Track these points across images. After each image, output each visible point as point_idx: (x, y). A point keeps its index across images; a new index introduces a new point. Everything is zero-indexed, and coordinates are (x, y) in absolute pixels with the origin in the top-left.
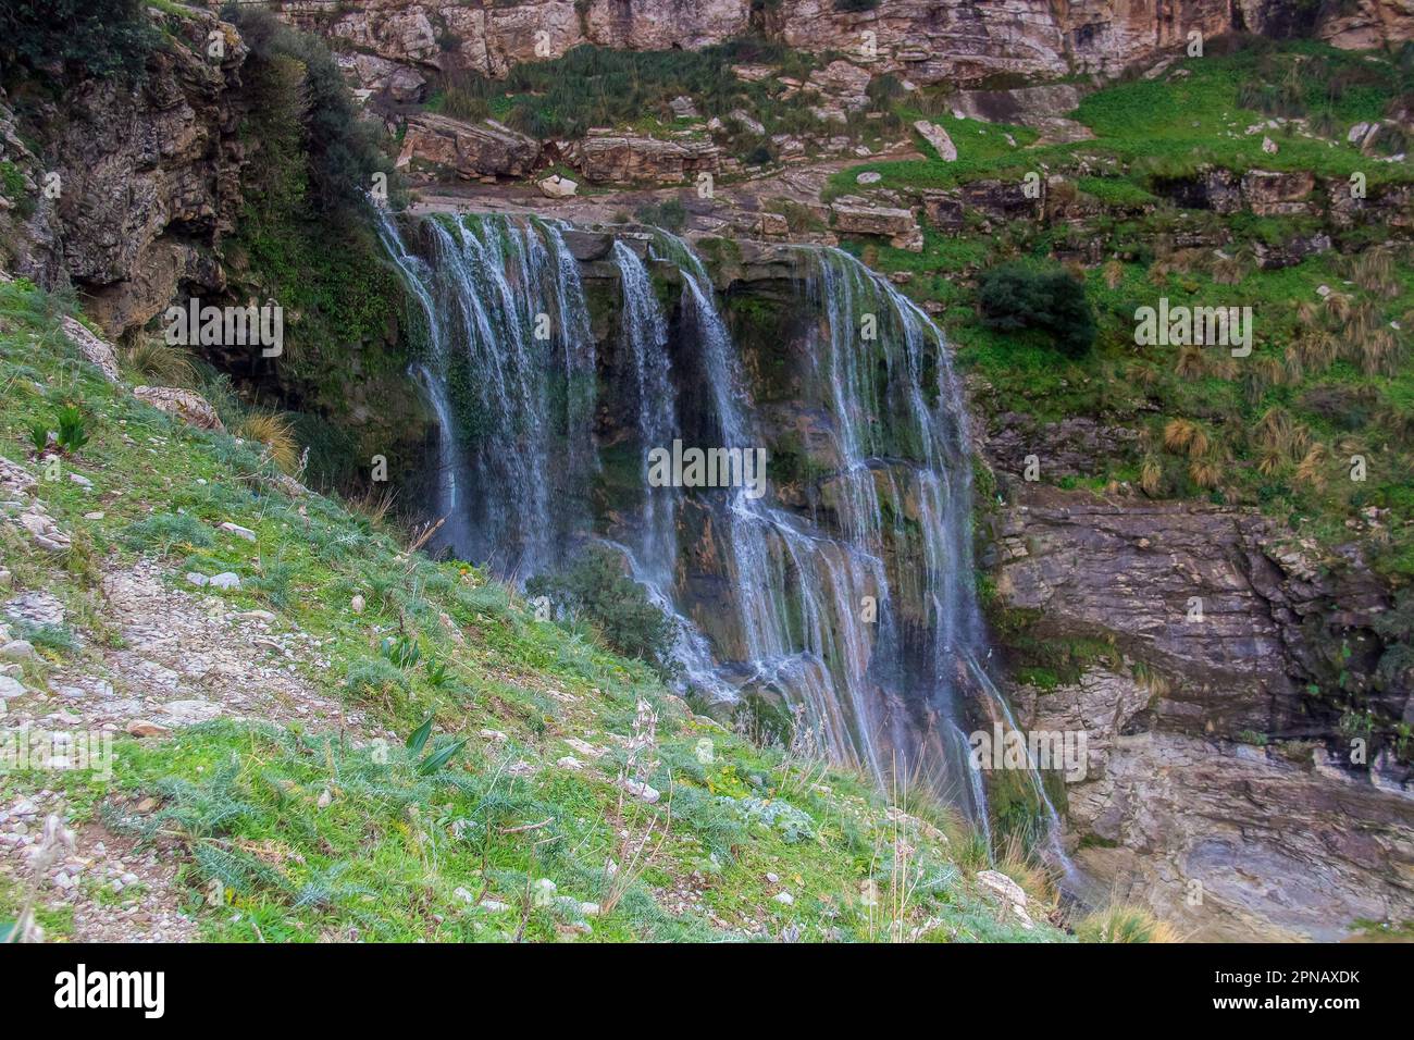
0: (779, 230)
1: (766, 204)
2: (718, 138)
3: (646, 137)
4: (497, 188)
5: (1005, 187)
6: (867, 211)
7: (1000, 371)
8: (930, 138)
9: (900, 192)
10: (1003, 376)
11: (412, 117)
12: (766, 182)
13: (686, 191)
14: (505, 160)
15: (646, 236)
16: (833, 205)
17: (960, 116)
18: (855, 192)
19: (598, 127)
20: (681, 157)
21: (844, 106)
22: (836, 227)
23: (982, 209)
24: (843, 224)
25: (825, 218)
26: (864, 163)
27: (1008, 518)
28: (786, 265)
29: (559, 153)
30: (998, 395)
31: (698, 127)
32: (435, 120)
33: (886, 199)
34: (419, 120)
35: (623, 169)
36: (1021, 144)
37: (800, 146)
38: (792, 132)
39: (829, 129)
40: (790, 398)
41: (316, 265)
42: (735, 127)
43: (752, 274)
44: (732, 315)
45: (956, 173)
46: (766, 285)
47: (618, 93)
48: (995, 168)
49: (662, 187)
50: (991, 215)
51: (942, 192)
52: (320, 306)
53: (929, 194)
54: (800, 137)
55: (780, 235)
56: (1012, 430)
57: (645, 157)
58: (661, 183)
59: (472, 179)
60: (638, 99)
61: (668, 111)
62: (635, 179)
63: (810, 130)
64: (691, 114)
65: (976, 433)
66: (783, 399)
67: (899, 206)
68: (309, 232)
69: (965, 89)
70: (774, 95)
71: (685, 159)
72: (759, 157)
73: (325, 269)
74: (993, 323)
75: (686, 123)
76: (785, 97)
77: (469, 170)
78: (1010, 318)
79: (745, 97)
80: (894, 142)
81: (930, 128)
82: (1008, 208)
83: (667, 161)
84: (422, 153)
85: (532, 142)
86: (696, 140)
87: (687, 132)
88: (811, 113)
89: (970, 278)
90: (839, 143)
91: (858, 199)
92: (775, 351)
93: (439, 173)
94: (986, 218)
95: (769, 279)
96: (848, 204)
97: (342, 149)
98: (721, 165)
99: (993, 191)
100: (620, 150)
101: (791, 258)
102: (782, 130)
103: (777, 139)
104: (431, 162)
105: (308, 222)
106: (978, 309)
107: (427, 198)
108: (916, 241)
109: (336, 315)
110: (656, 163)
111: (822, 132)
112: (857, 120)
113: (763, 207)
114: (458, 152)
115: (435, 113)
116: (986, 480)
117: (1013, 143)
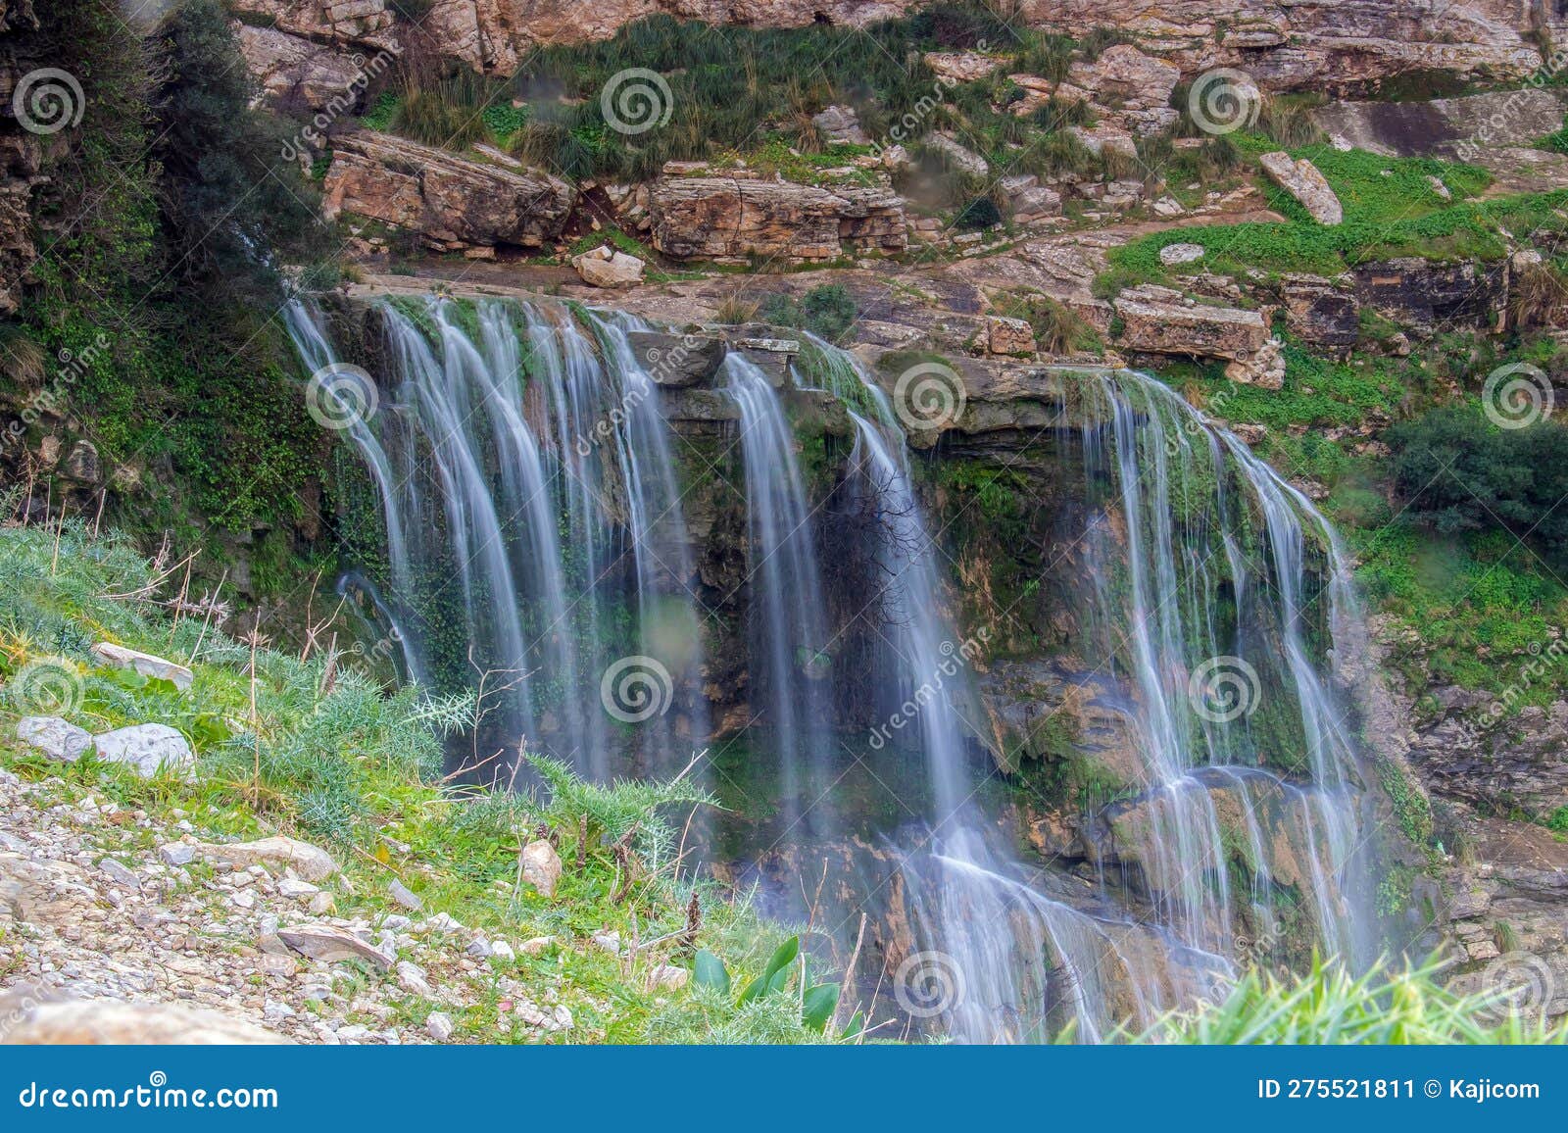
0: (1019, 347)
1: (993, 299)
2: (900, 180)
3: (771, 178)
4: (497, 268)
5: (1434, 270)
6: (1178, 313)
7: (1435, 610)
8: (1291, 184)
9: (1240, 279)
10: (1438, 618)
11: (341, 138)
12: (992, 261)
13: (846, 277)
14: (512, 216)
15: (784, 345)
16: (1118, 302)
17: (1342, 145)
18: (1156, 280)
19: (684, 159)
20: (836, 214)
21: (1130, 126)
22: (1123, 342)
23: (1391, 312)
24: (1136, 337)
25: (1102, 327)
26: (1170, 227)
27: (1458, 885)
28: (1046, 403)
29: (610, 207)
30: (1430, 653)
31: (866, 161)
32: (384, 143)
33: (1214, 291)
34: (355, 144)
35: (729, 236)
36: (1459, 194)
37: (1054, 197)
38: (1036, 170)
39: (1105, 167)
40: (1049, 651)
41: (169, 382)
42: (935, 161)
43: (981, 420)
44: (941, 497)
45: (1344, 249)
46: (1004, 440)
47: (718, 100)
48: (1413, 237)
49: (800, 268)
50: (1409, 322)
51: (1319, 279)
52: (174, 458)
53: (1292, 283)
54: (1052, 181)
55: (1020, 356)
56: (1458, 720)
57: (770, 214)
58: (800, 261)
59: (449, 251)
60: (758, 110)
61: (813, 133)
62: (751, 254)
63: (1071, 167)
64: (853, 137)
65: (1393, 723)
66: (1041, 652)
67: (1238, 305)
68: (158, 321)
69: (1350, 97)
70: (1003, 107)
71: (844, 219)
72: (979, 216)
73: (186, 391)
74: (1420, 519)
75: (843, 152)
76: (1022, 110)
77: (445, 235)
78: (1453, 511)
79: (951, 109)
80: (1224, 192)
81: (1290, 166)
82: (1440, 310)
83: (810, 221)
84: (358, 204)
85: (562, 186)
86: (862, 184)
87: (846, 170)
88: (1071, 140)
89: (1374, 436)
90: (1124, 193)
91: (1162, 291)
92: (1022, 562)
93: (390, 240)
94: (1400, 328)
95: (1010, 430)
96: (1147, 302)
97: (225, 162)
98: (908, 231)
99: (1412, 277)
100: (724, 201)
101: (1053, 389)
102: (1021, 169)
103: (1012, 184)
104: (375, 221)
105: (156, 300)
106: (1390, 495)
107: (373, 278)
108: (1270, 368)
109: (204, 480)
110: (788, 225)
111: (1092, 172)
112: (1156, 149)
113: (988, 305)
114: (425, 201)
115: (383, 131)
116: (1416, 813)
117: (1444, 192)
